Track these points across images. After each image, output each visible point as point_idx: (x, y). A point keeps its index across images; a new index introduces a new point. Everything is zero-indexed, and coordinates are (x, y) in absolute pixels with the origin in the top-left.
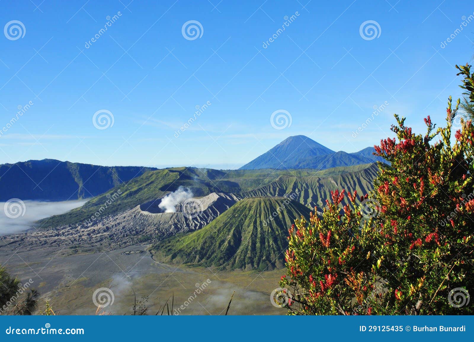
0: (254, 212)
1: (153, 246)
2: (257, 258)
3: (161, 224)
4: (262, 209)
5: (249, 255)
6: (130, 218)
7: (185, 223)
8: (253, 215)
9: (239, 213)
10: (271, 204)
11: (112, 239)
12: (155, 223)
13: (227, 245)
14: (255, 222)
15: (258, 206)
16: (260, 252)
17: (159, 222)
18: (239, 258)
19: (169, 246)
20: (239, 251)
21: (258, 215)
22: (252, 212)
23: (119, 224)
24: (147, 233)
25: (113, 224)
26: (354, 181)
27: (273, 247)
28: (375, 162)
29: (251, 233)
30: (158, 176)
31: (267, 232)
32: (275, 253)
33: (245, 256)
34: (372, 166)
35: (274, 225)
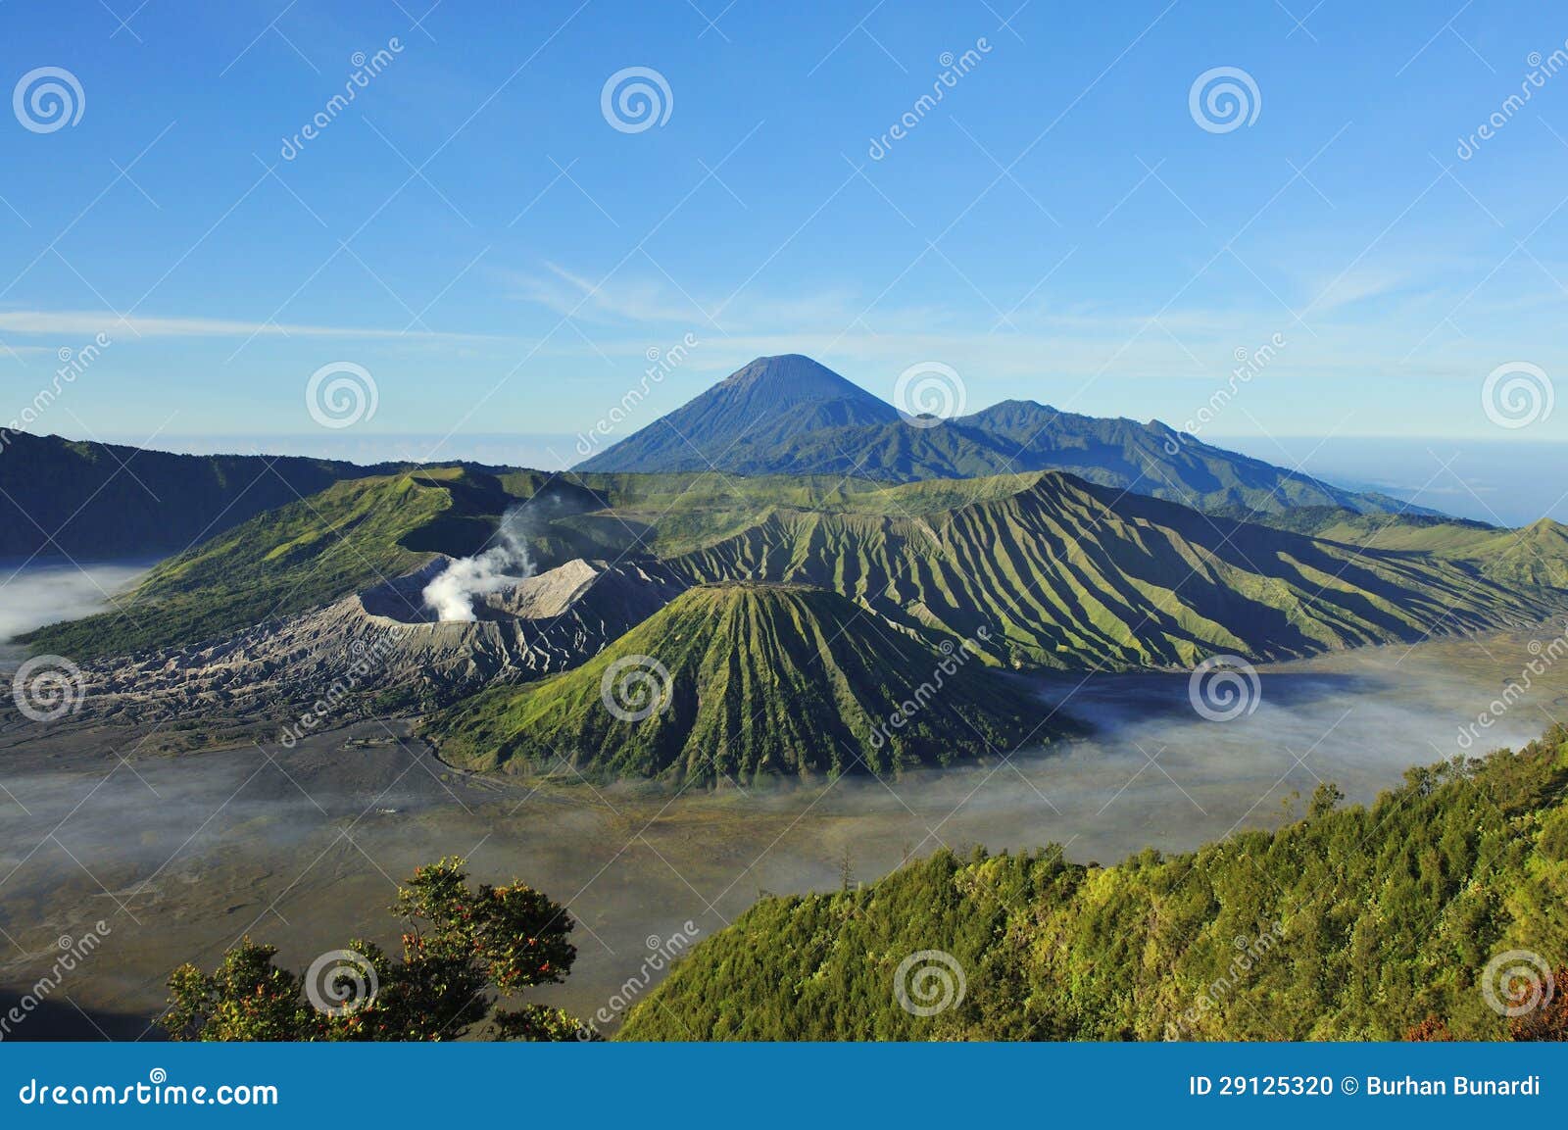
0: (730, 630)
1: (428, 724)
2: (745, 758)
3: (435, 654)
4: (753, 618)
5: (722, 751)
6: (334, 636)
7: (505, 652)
8: (727, 636)
9: (686, 629)
10: (776, 604)
11: (293, 702)
12: (416, 651)
13: (659, 724)
14: (735, 657)
15: (741, 611)
16: (754, 743)
17: (429, 651)
18: (696, 759)
19: (478, 723)
20: (694, 739)
21: (741, 639)
22: (724, 628)
23: (303, 653)
24: (396, 682)
25: (282, 653)
26: (988, 529)
27: (788, 728)
28: (1048, 472)
29: (724, 688)
30: (381, 496)
31: (768, 687)
32: (796, 745)
33: (712, 753)
34: (1041, 484)
35: (789, 666)
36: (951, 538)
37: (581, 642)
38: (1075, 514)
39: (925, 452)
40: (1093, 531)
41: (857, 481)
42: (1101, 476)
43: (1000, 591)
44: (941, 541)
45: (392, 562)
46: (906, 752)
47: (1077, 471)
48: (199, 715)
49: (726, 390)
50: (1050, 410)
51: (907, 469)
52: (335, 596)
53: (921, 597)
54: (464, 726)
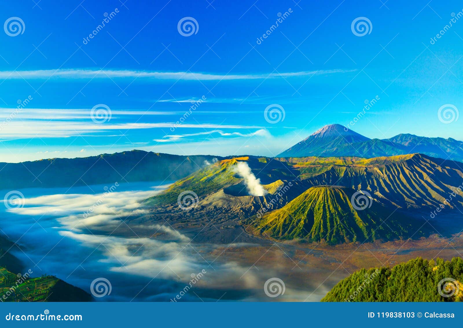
0: (322, 199)
1: (242, 223)
2: (328, 234)
3: (243, 204)
4: (329, 196)
5: (322, 230)
7: (261, 204)
9: (310, 198)
10: (335, 192)
11: (209, 216)
13: (304, 223)
15: (325, 193)
16: (331, 230)
18: (315, 234)
19: (255, 222)
20: (313, 228)
21: (326, 201)
23: (210, 204)
24: (234, 212)
26: (397, 170)
27: (340, 226)
28: (416, 154)
29: (322, 214)
30: (228, 164)
31: (334, 215)
32: (343, 230)
33: (319, 232)
34: (414, 157)
35: (340, 209)
36: (386, 173)
37: (281, 202)
38: (425, 166)
39: (375, 148)
40: (432, 171)
41: (356, 158)
42: (432, 155)
43: (402, 188)
44: (383, 174)
45: (232, 181)
46: (376, 233)
47: (424, 153)
48: (186, 219)
49: (317, 134)
50: (414, 136)
51: (371, 154)
52: (218, 190)
53: (378, 190)
54: (252, 223)
